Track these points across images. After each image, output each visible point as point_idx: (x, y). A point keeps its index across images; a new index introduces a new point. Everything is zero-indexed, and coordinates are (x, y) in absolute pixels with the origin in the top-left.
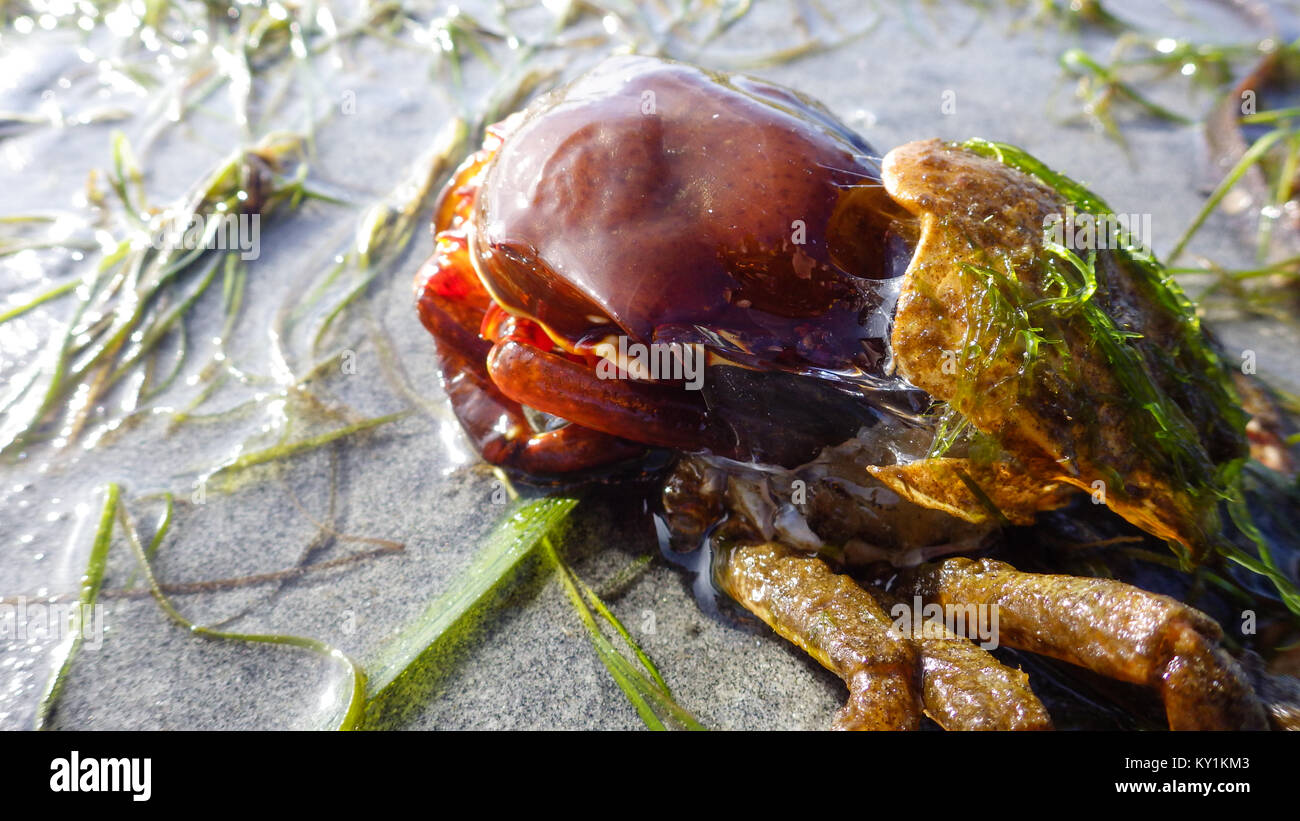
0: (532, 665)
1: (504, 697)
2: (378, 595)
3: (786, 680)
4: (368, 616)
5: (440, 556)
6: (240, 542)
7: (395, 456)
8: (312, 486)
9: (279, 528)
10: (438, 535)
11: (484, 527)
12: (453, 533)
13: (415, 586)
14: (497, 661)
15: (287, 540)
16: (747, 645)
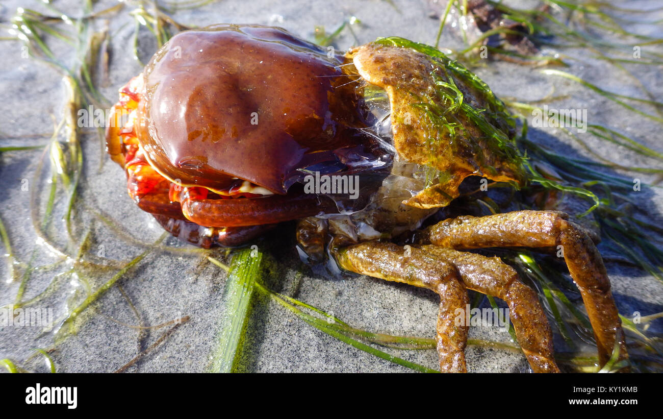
0: (283, 342)
1: (280, 363)
2: (190, 346)
3: (390, 297)
4: (191, 358)
5: (209, 314)
6: (100, 355)
7: (153, 275)
8: (119, 310)
9: (117, 338)
10: (202, 305)
11: (222, 291)
12: (209, 300)
13: (206, 334)
14: (267, 348)
15: (125, 342)
16: (365, 289)
